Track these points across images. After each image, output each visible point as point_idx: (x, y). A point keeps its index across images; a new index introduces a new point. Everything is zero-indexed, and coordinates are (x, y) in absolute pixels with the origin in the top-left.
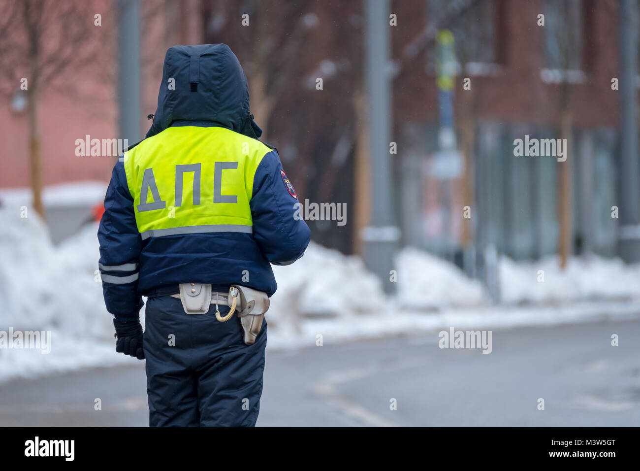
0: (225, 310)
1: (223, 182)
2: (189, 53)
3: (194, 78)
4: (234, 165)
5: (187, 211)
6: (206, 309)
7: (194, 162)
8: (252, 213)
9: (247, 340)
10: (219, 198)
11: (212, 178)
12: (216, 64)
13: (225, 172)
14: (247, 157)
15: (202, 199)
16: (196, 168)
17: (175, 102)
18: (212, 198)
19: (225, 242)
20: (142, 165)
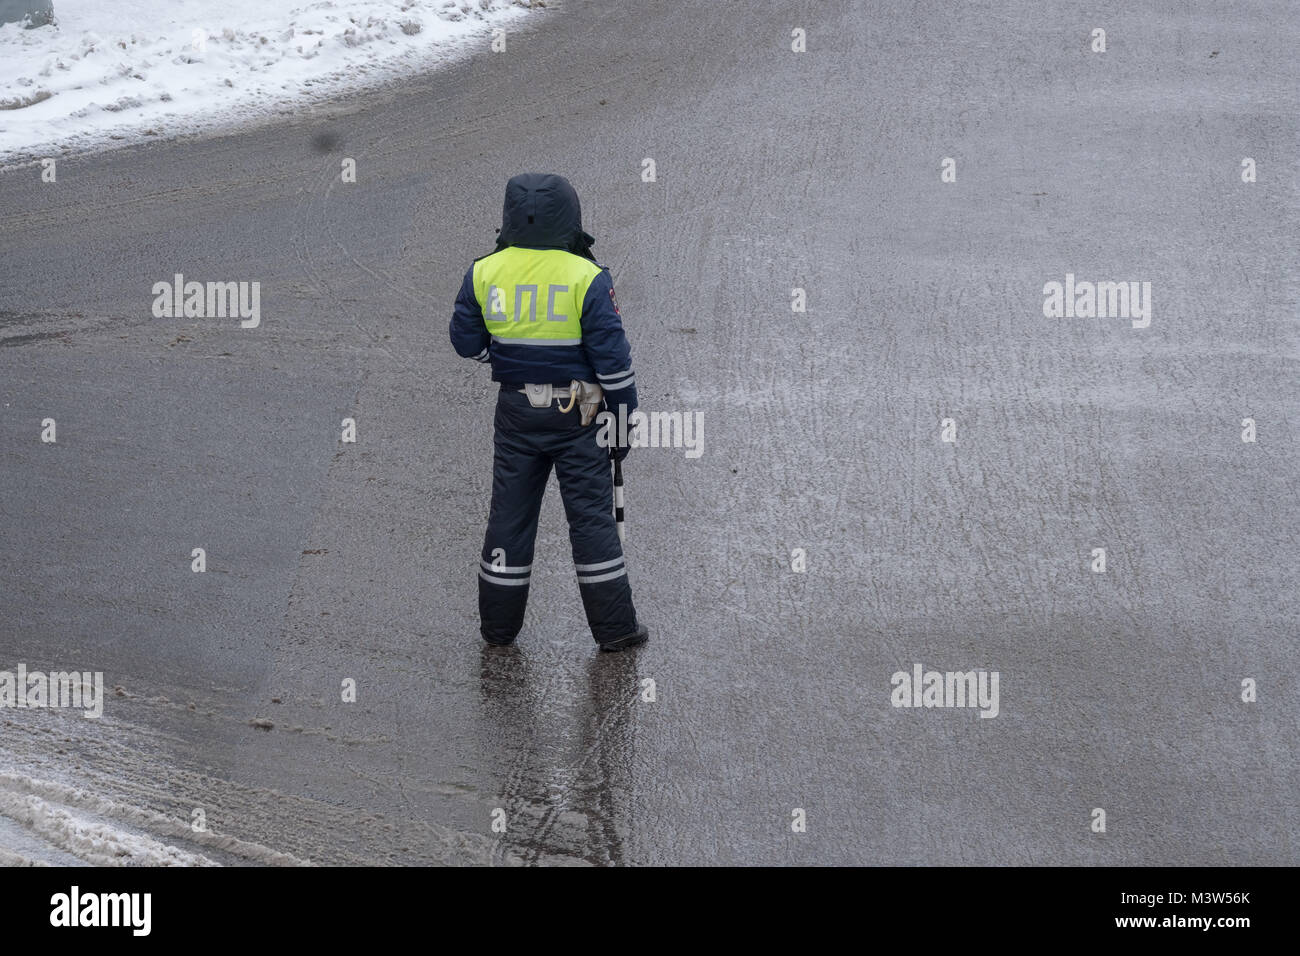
0: (565, 401)
1: (556, 302)
2: (526, 187)
3: (531, 212)
4: (564, 289)
5: (524, 326)
6: (549, 404)
7: (531, 283)
8: (583, 330)
9: (584, 422)
10: (552, 317)
11: (546, 299)
12: (549, 199)
13: (558, 294)
14: (577, 285)
15: (537, 317)
16: (533, 288)
17: (516, 230)
18: (546, 316)
19: (557, 353)
20: (487, 282)
